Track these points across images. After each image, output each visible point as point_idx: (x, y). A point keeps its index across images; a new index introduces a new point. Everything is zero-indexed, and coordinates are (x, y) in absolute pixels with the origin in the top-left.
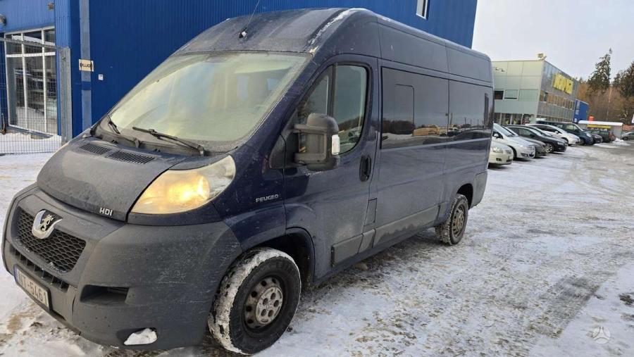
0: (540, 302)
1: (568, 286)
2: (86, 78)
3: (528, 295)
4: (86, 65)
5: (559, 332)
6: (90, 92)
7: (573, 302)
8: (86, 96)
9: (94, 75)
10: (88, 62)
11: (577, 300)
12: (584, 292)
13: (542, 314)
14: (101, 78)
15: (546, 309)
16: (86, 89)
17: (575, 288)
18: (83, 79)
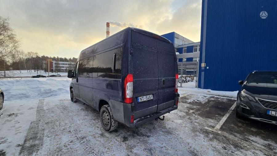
0: (43, 128)
1: (37, 142)
2: (203, 69)
3: (49, 128)
4: (203, 65)
5: (31, 124)
6: (204, 72)
7: (31, 136)
8: (203, 73)
9: (205, 68)
10: (204, 64)
11: (30, 137)
12: (28, 145)
13: (40, 125)
14: (208, 68)
15: (39, 127)
16: (203, 72)
17: (33, 143)
18: (202, 69)
